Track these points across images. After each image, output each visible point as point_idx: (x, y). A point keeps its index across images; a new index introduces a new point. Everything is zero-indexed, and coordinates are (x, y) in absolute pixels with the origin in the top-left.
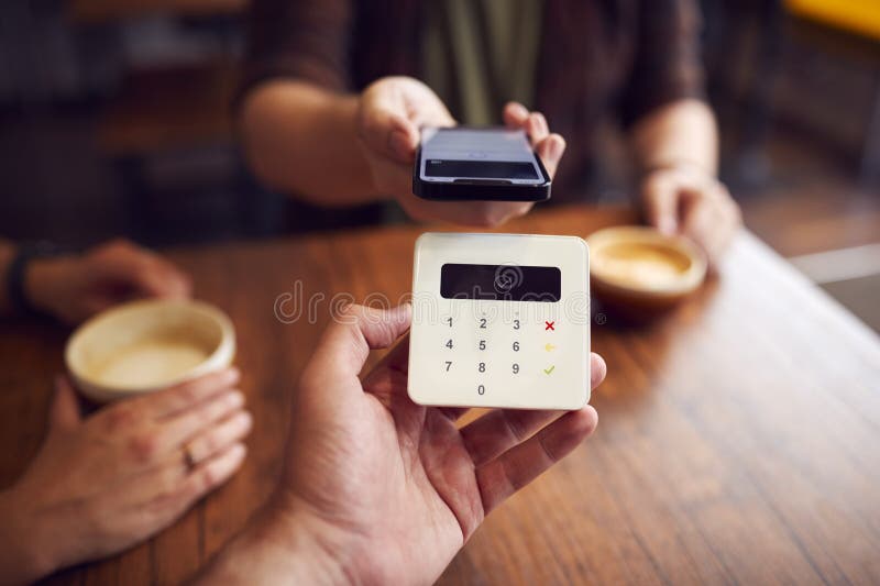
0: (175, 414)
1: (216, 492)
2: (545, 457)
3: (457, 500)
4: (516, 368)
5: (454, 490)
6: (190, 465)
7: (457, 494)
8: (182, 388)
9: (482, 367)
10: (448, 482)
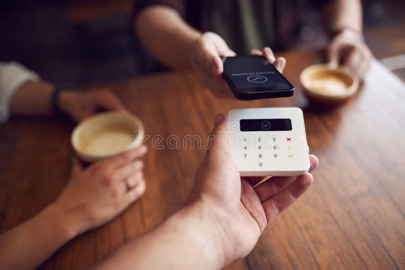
0: (121, 166)
1: (139, 200)
2: (292, 197)
3: (256, 215)
4: (275, 156)
5: (255, 212)
6: (129, 189)
7: (257, 213)
8: (123, 155)
9: (260, 156)
10: (252, 208)
